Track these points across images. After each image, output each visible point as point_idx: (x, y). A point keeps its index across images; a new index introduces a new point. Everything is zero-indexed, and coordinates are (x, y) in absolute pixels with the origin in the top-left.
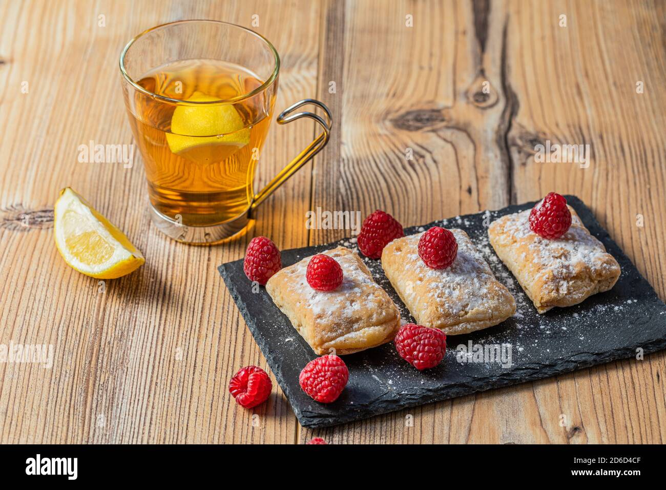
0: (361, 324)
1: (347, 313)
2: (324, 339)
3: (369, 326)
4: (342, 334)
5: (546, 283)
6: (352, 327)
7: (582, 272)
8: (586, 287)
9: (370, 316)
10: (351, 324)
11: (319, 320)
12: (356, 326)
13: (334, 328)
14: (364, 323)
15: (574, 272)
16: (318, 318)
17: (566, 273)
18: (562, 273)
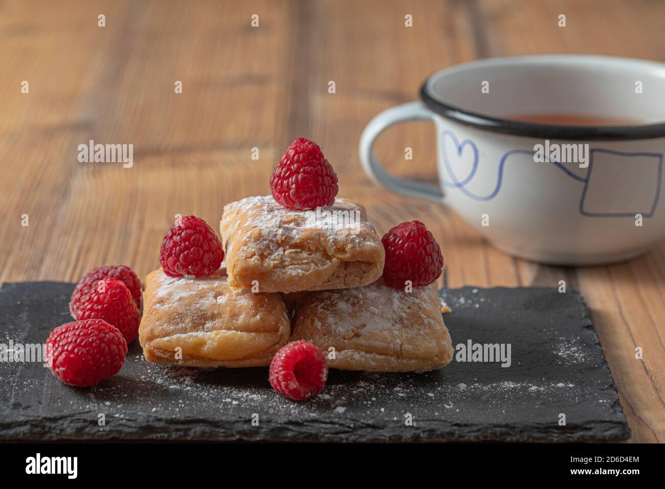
0: (218, 322)
1: (203, 304)
2: (156, 332)
3: (229, 329)
4: (184, 331)
5: (246, 245)
6: (203, 325)
7: (312, 239)
8: (316, 265)
9: (234, 316)
10: (201, 320)
11: (158, 305)
12: (209, 325)
13: (174, 318)
14: (222, 322)
15: (297, 237)
16: (159, 303)
17: (282, 235)
18: (276, 236)
